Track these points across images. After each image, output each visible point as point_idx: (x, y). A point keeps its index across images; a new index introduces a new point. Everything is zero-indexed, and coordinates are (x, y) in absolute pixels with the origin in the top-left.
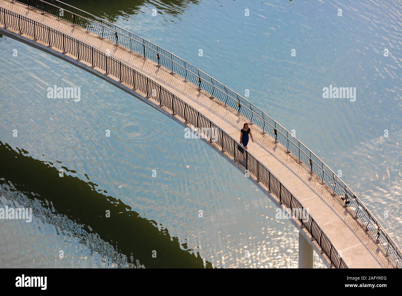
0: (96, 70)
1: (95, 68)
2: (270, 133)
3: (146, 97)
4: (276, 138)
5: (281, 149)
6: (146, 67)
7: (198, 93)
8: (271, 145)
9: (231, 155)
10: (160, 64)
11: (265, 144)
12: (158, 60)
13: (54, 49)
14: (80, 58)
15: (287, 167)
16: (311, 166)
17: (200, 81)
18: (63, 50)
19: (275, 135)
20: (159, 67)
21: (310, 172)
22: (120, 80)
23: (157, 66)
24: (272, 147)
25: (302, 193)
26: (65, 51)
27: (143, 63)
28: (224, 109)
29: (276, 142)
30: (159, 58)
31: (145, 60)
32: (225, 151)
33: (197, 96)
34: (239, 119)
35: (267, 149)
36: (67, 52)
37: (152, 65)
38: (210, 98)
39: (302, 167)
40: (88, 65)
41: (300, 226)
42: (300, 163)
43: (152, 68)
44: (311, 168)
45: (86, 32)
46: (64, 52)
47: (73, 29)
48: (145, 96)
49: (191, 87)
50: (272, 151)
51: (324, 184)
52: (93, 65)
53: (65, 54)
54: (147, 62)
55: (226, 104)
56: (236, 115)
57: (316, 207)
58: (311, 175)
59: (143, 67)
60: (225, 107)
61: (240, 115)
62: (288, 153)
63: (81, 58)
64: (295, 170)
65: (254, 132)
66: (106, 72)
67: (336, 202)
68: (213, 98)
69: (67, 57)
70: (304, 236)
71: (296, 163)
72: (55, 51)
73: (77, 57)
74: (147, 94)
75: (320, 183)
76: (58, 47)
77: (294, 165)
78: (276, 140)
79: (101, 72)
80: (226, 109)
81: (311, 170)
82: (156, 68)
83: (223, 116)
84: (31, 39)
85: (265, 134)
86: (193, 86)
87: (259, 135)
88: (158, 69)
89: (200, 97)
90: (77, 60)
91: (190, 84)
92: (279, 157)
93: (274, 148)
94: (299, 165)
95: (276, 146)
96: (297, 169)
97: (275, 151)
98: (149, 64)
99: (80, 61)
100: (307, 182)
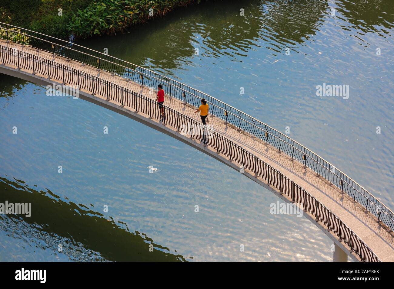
0: (125, 109)
1: (124, 107)
2: (299, 159)
3: (177, 131)
4: (305, 164)
5: (311, 173)
6: (173, 105)
7: (225, 126)
8: (301, 170)
9: (265, 179)
10: (186, 102)
11: (295, 170)
12: (184, 98)
13: (84, 91)
14: (109, 98)
15: (319, 189)
16: (342, 186)
17: (227, 115)
18: (92, 91)
19: (305, 161)
20: (185, 104)
21: (341, 192)
22: (150, 116)
23: (183, 104)
24: (302, 172)
25: (336, 211)
26: (94, 92)
27: (170, 101)
28: (252, 140)
29: (305, 168)
30: (185, 96)
31: (171, 99)
32: (258, 176)
33: (225, 129)
34: (268, 148)
35: (298, 174)
36: (96, 93)
37: (179, 103)
38: (237, 130)
39: (333, 188)
40: (117, 104)
41: (338, 240)
42: (331, 185)
43: (179, 105)
44: (342, 189)
45: (111, 76)
46: (93, 94)
47: (98, 73)
48: (175, 131)
49: (218, 121)
50: (302, 176)
51: (356, 202)
52: (122, 104)
53: (95, 96)
54: (174, 101)
55: (254, 135)
56: (264, 144)
57: (351, 223)
58: (343, 195)
59: (170, 105)
60: (253, 137)
61: (268, 144)
62: (318, 176)
63: (111, 99)
64: (326, 191)
65: (284, 160)
66: (135, 110)
67: (369, 218)
68: (241, 130)
69: (97, 97)
70: (342, 249)
71: (326, 185)
72: (84, 93)
73: (107, 97)
74: (177, 128)
75: (352, 202)
76: (87, 89)
77: (325, 187)
78: (305, 165)
79: (130, 110)
80: (254, 140)
81: (342, 191)
82: (183, 106)
83: (252, 146)
84: (60, 83)
85: (294, 161)
86: (220, 120)
87: (288, 162)
88: (185, 106)
89: (228, 129)
90: (106, 100)
91: (216, 118)
92: (310, 181)
93: (304, 173)
94: (329, 186)
95: (306, 171)
96: (328, 190)
97: (305, 176)
98: (175, 103)
99: (110, 101)
100: (340, 202)
